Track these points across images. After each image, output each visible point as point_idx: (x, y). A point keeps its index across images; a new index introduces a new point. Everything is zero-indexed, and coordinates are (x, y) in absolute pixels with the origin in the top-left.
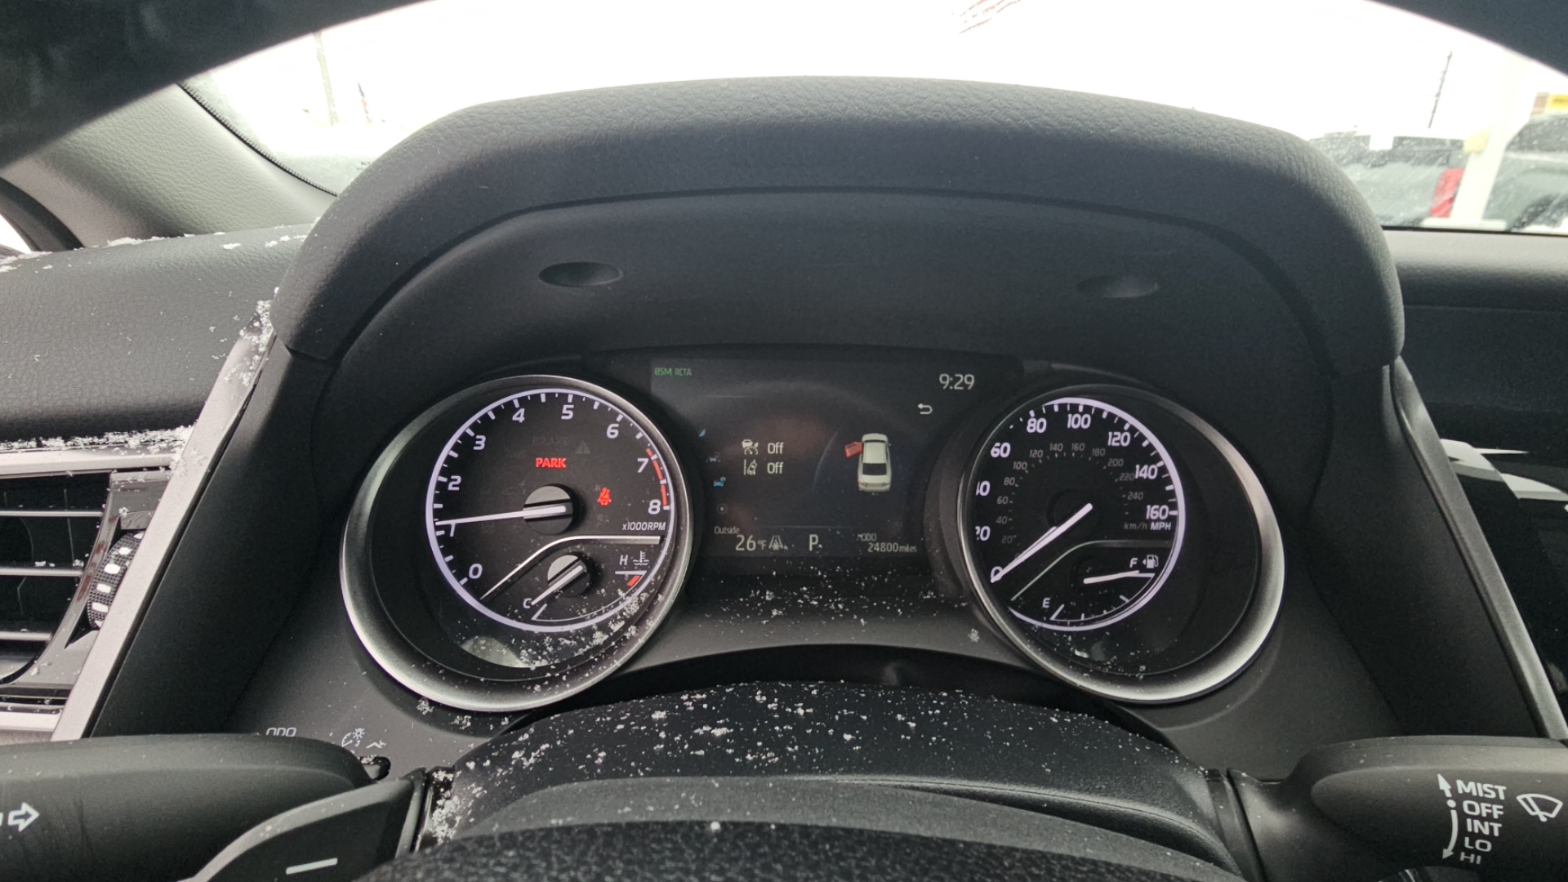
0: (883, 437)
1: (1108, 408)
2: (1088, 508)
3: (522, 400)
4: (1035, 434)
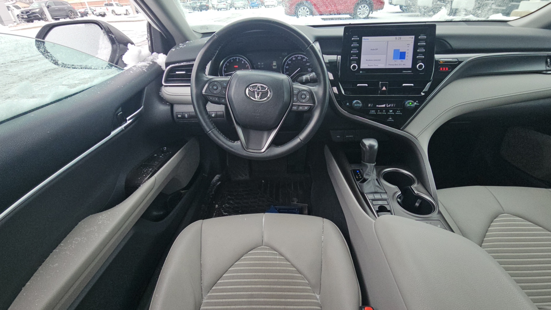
0: (275, 62)
1: (303, 56)
2: (299, 69)
3: (232, 59)
4: (294, 60)
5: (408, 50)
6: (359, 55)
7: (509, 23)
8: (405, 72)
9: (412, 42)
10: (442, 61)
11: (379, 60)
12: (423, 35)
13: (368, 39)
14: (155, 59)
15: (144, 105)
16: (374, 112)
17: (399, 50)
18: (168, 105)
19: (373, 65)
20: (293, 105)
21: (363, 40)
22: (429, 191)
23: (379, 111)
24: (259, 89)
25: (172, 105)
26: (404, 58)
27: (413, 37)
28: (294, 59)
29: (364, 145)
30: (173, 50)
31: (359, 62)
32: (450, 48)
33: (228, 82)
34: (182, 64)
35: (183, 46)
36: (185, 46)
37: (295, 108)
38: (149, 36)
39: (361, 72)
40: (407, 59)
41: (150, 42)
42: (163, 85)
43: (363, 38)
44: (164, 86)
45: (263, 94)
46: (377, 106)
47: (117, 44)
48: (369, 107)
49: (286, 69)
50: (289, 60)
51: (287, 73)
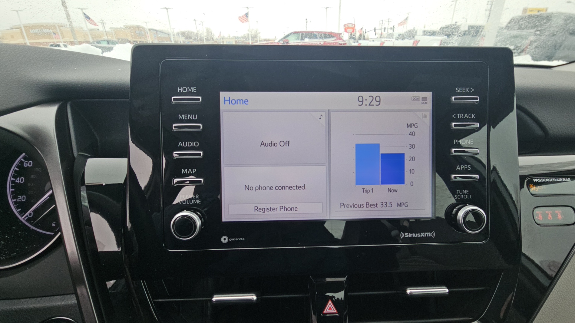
5: (412, 146)
9: (424, 117)
11: (300, 188)
12: (468, 90)
13: (246, 102)
17: (377, 146)
19: (277, 206)
21: (223, 107)
26: (400, 180)
27: (428, 95)
32: (539, 132)
39: (225, 239)
40: (412, 184)
43: (223, 95)
51: (22, 198)
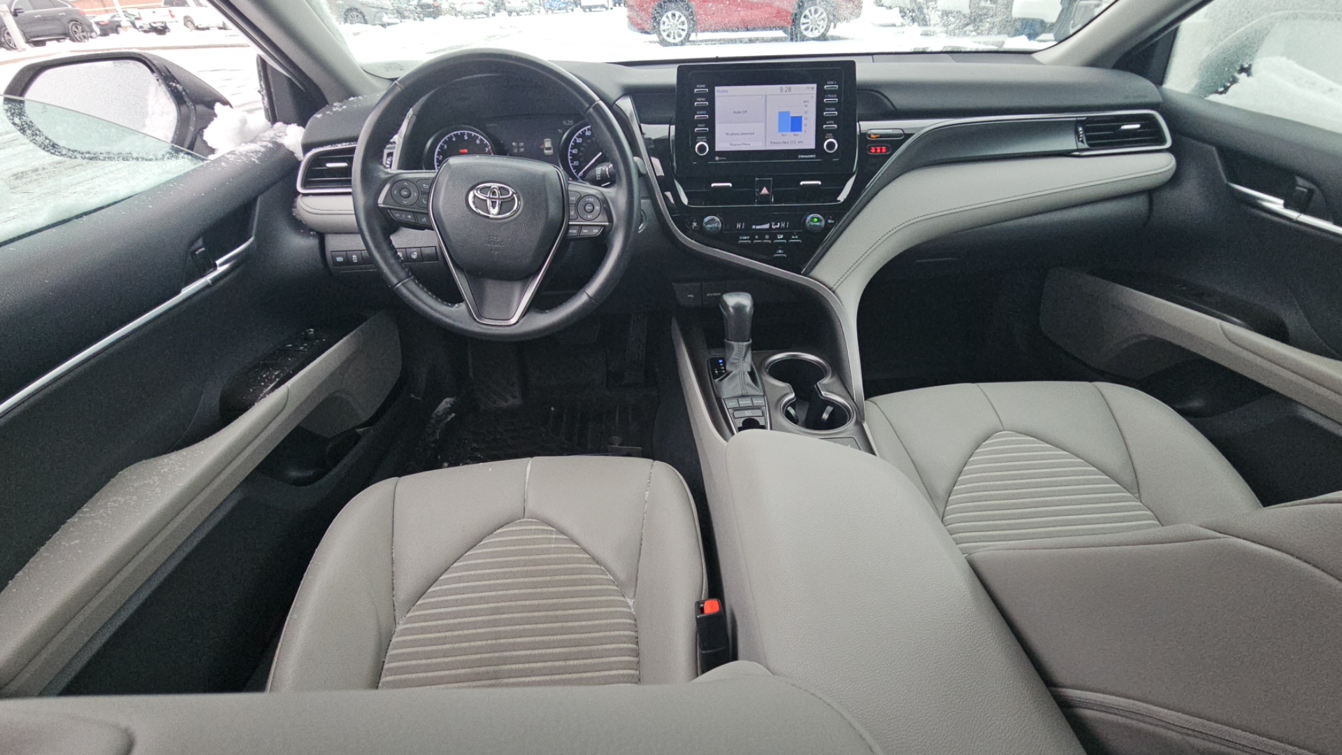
0: (549, 139)
2: (600, 154)
3: (454, 135)
4: (588, 136)
5: (806, 112)
6: (711, 123)
7: (1034, 56)
8: (802, 156)
9: (812, 97)
10: (875, 134)
11: (751, 134)
12: (833, 83)
13: (726, 91)
14: (280, 137)
15: (256, 236)
16: (747, 239)
17: (788, 113)
18: (313, 236)
19: (741, 143)
20: (569, 225)
21: (716, 94)
22: (850, 391)
23: (757, 237)
24: (494, 193)
25: (321, 236)
26: (800, 130)
27: (815, 86)
28: (588, 133)
29: (726, 306)
30: (318, 116)
31: (711, 138)
32: (891, 107)
33: (432, 182)
34: (339, 146)
35: (341, 107)
36: (344, 107)
37: (573, 232)
38: (263, 86)
39: (717, 158)
40: (805, 131)
41: (266, 99)
42: (299, 193)
43: (717, 88)
44: (301, 195)
45: (503, 204)
46: (754, 227)
47: (190, 104)
48: (739, 229)
49: (572, 155)
50: (577, 136)
51: (576, 163)
